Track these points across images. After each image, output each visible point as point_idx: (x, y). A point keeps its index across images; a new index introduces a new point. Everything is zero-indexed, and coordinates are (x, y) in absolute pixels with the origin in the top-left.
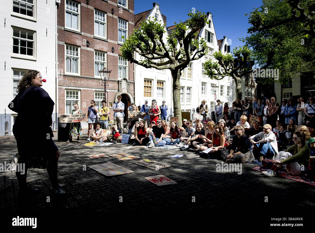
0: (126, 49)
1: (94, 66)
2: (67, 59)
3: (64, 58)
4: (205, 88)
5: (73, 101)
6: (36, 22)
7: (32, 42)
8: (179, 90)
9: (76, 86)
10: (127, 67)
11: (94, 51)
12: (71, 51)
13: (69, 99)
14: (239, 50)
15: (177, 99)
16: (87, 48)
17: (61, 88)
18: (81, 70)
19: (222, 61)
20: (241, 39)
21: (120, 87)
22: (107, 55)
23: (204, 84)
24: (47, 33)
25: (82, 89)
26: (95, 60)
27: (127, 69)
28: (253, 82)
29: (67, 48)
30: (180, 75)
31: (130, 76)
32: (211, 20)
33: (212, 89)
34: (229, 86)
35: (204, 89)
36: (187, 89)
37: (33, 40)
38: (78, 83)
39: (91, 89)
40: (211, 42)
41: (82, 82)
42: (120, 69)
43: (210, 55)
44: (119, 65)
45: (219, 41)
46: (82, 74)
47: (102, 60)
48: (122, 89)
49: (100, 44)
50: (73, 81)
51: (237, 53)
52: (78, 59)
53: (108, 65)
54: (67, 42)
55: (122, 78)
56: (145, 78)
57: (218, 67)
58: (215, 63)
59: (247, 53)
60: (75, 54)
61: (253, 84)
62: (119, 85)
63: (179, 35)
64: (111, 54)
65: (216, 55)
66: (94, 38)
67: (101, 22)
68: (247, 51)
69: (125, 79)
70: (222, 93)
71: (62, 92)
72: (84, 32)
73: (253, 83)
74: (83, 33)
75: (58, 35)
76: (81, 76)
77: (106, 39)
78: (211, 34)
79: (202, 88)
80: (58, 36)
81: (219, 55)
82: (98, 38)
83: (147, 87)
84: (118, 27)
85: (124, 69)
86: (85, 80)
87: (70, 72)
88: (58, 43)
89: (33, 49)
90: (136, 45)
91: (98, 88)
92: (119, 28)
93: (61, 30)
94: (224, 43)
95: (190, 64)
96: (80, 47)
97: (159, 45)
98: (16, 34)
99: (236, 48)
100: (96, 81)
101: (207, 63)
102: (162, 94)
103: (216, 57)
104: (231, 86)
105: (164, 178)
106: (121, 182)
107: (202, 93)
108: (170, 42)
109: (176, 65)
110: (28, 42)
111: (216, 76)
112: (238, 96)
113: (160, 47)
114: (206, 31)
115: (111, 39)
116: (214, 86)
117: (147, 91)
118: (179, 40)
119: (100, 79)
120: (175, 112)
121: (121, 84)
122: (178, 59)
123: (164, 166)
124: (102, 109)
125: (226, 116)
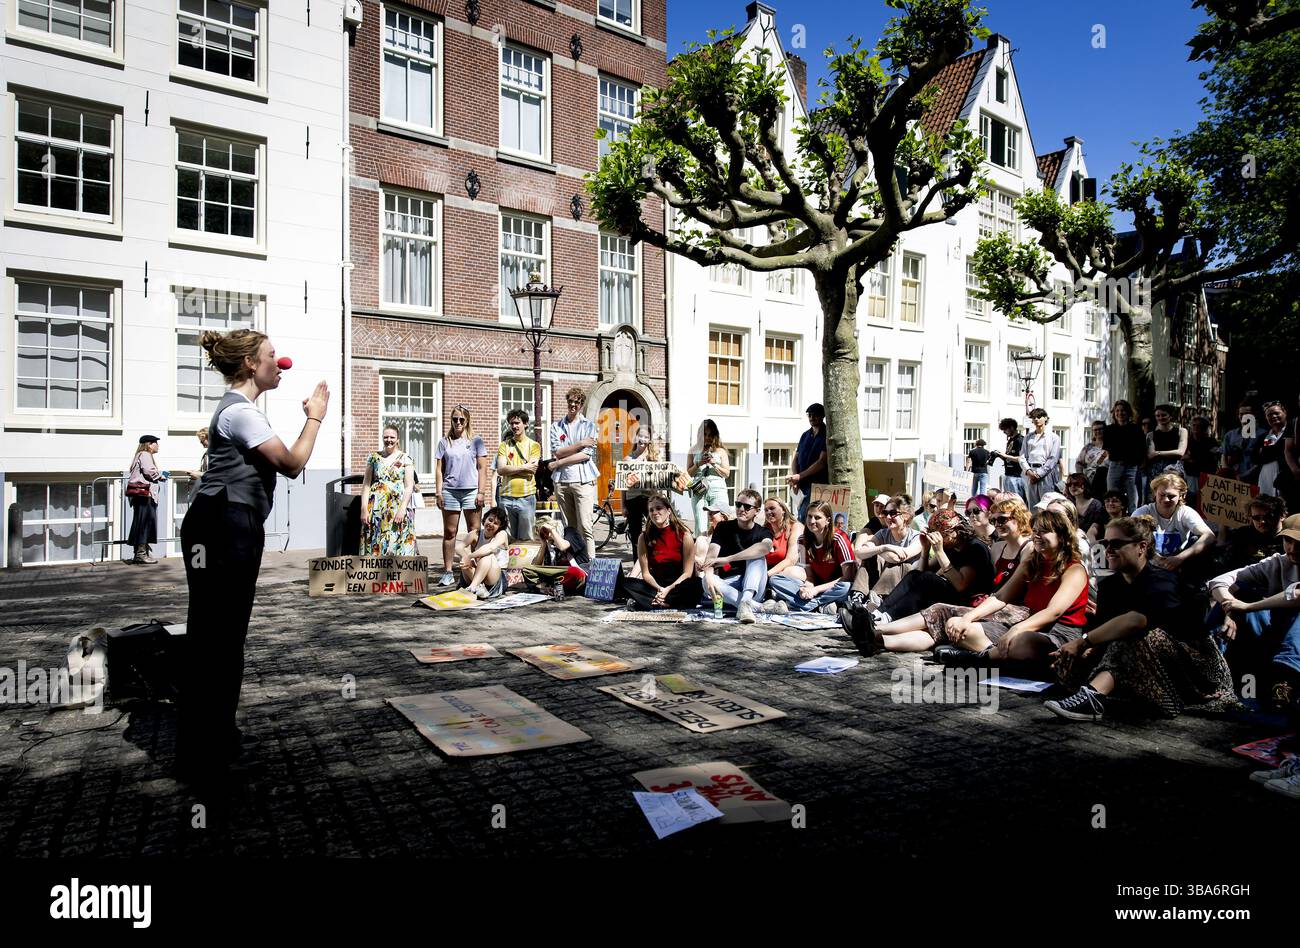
0: (609, 183)
1: (500, 274)
2: (390, 250)
3: (376, 245)
4: (980, 365)
5: (413, 419)
6: (264, 100)
7: (252, 184)
8: (852, 360)
9: (423, 360)
10: (634, 279)
11: (500, 213)
12: (404, 218)
13: (396, 412)
14: (1138, 181)
15: (843, 401)
16: (469, 200)
17: (364, 367)
18: (444, 293)
19: (1060, 233)
20: (1147, 148)
21: (605, 364)
22: (552, 227)
23: (977, 348)
24: (308, 144)
25: (447, 370)
26: (501, 250)
27: (637, 285)
28: (1208, 338)
29: (390, 205)
30: (855, 291)
31: (648, 318)
32: (1008, 69)
33: (1015, 371)
34: (1093, 355)
35: (975, 372)
36: (901, 370)
37: (254, 174)
38: (432, 348)
39: (484, 371)
40: (1009, 165)
41: (449, 343)
42: (605, 288)
43: (1002, 221)
44: (602, 271)
45: (1044, 160)
46: (449, 307)
47: (531, 252)
48: (616, 370)
49: (522, 185)
50: (413, 340)
51: (1132, 190)
52: (433, 247)
53: (557, 269)
54: (391, 179)
55: (616, 323)
56: (711, 325)
57: (1042, 266)
58: (1027, 248)
59: (1178, 188)
60: (422, 226)
61: (1207, 350)
62: (600, 353)
63: (850, 113)
64: (570, 224)
65: (1031, 208)
66: (499, 160)
67: (529, 93)
68: (1179, 180)
69: (626, 329)
70: (1059, 387)
71: (368, 384)
72: (458, 135)
73: (1209, 346)
74: (452, 139)
75: (352, 150)
76: (445, 319)
77: (549, 162)
78: (1006, 128)
79: (969, 364)
80: (351, 155)
81: (1042, 205)
82: (517, 160)
83: (724, 362)
84: (599, 111)
85: (622, 286)
86: (461, 334)
87: (403, 301)
88: (352, 185)
89: (255, 209)
91: (516, 366)
92: (601, 115)
93: (365, 130)
94: (1066, 166)
95: (913, 262)
96: (441, 196)
97: (764, 164)
98: (187, 152)
99: (1126, 167)
100: (506, 337)
101: (984, 248)
102: (788, 393)
103: (1030, 217)
104: (1102, 358)
105: (733, 780)
106: (506, 790)
107: (969, 389)
108: (809, 148)
109: (836, 250)
110: (237, 184)
111: (1029, 303)
112: (1138, 394)
113: (768, 173)
114: (984, 116)
115: (569, 163)
116: (1023, 355)
117: (722, 381)
118: (852, 135)
119: (522, 330)
120: (834, 463)
121: (609, 349)
122: (848, 220)
123: (748, 716)
124: (512, 449)
125: (1076, 484)
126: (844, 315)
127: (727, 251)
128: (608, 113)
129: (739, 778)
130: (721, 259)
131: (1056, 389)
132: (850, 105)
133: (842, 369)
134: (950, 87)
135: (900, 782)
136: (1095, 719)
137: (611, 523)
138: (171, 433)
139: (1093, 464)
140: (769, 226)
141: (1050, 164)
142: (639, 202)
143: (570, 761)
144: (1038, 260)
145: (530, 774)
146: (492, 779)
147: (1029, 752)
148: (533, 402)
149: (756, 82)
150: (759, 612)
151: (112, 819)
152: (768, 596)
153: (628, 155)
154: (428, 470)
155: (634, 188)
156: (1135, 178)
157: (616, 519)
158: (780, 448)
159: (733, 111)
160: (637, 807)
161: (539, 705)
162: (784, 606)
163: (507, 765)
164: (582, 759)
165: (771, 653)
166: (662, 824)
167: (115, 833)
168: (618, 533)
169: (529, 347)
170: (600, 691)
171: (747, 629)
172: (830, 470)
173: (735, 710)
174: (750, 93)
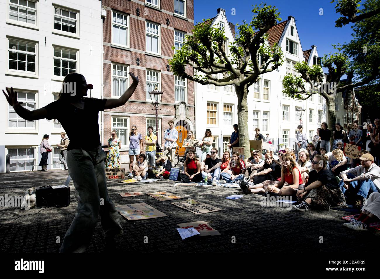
0: (176, 62)
1: (146, 87)
2: (115, 81)
3: (111, 79)
4: (287, 112)
5: (121, 129)
6: (78, 39)
7: (75, 63)
8: (246, 111)
9: (124, 112)
10: (185, 88)
11: (146, 70)
12: (119, 71)
13: (116, 127)
14: (329, 59)
15: (243, 123)
16: (137, 66)
17: (107, 114)
19: (307, 74)
21: (177, 113)
22: (161, 74)
23: (286, 107)
24: (91, 51)
25: (131, 115)
26: (146, 80)
27: (186, 90)
28: (355, 104)
29: (114, 68)
30: (246, 92)
31: (189, 99)
32: (294, 26)
33: (297, 114)
34: (321, 109)
35: (285, 114)
36: (264, 114)
37: (75, 59)
38: (127, 109)
39: (142, 115)
40: (295, 54)
41: (132, 107)
42: (177, 91)
43: (293, 70)
44: (176, 86)
45: (305, 52)
47: (155, 81)
48: (180, 115)
49: (152, 62)
51: (327, 62)
52: (127, 80)
53: (162, 86)
54: (115, 60)
55: (180, 101)
56: (208, 101)
57: (303, 84)
58: (298, 78)
59: (341, 61)
60: (124, 74)
62: (175, 110)
63: (244, 41)
64: (166, 73)
65: (299, 67)
66: (146, 55)
67: (154, 35)
68: (341, 59)
69: (183, 103)
70: (311, 118)
71: (108, 119)
72: (134, 48)
73: (356, 106)
74: (132, 49)
75: (104, 52)
77: (160, 55)
78: (294, 43)
79: (284, 112)
80: (103, 54)
81: (302, 66)
82: (151, 55)
83: (211, 112)
84: (175, 40)
85: (182, 90)
86: (135, 105)
87: (118, 95)
88: (104, 62)
89: (76, 70)
90: (189, 57)
91: (151, 114)
93: (107, 47)
94: (312, 54)
95: (267, 82)
96: (129, 65)
97: (220, 56)
98: (57, 54)
99: (326, 55)
100: (148, 105)
101: (286, 78)
102: (230, 121)
103: (298, 70)
104: (323, 110)
105: (204, 226)
106: (143, 228)
107: (284, 119)
108: (233, 51)
109: (241, 80)
110: (71, 63)
111: (299, 94)
112: (331, 120)
113: (221, 58)
114: (287, 40)
115: (166, 55)
116: (299, 109)
117: (211, 118)
118: (245, 47)
119: (152, 103)
120: (241, 141)
121: (178, 109)
122: (245, 71)
123: (211, 210)
124: (149, 138)
125: (310, 146)
126: (243, 99)
127: (210, 81)
128: (177, 41)
129: (206, 225)
130: (207, 83)
131: (310, 119)
132: (245, 39)
133: (243, 114)
134: (277, 31)
135: (249, 226)
136: (306, 210)
137: (178, 159)
138: (52, 134)
139: (317, 141)
140: (223, 73)
141: (307, 53)
142: (184, 67)
143: (161, 221)
144: (302, 82)
145: (150, 224)
146: (140, 226)
147: (286, 219)
148: (156, 124)
149: (217, 33)
150: (218, 183)
151: (39, 235)
152: (221, 178)
153: (181, 54)
154: (126, 144)
155: (183, 63)
156: (328, 58)
157: (180, 158)
158: (228, 137)
159: (210, 41)
160: (178, 232)
161: (154, 207)
162: (225, 181)
163: (144, 222)
164: (164, 221)
165: (220, 194)
166: (184, 236)
167: (40, 239)
168: (180, 162)
169: (154, 109)
170: (171, 204)
171: (214, 188)
172: (240, 143)
173: (207, 208)
174: (216, 36)
